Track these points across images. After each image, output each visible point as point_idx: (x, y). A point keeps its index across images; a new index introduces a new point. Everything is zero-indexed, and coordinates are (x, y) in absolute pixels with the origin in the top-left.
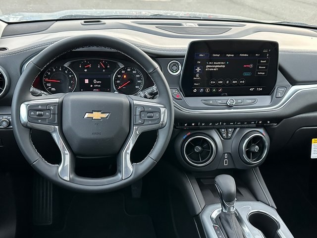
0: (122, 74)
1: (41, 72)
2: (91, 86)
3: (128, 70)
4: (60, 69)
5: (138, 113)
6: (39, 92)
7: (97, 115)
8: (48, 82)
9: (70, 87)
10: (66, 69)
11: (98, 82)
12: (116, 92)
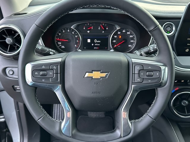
0: (118, 35)
1: (45, 33)
2: (93, 45)
3: (124, 31)
4: (69, 31)
5: (136, 72)
6: (48, 49)
7: (97, 75)
8: (59, 41)
9: (76, 46)
10: (73, 30)
11: (98, 41)
12: (112, 50)
